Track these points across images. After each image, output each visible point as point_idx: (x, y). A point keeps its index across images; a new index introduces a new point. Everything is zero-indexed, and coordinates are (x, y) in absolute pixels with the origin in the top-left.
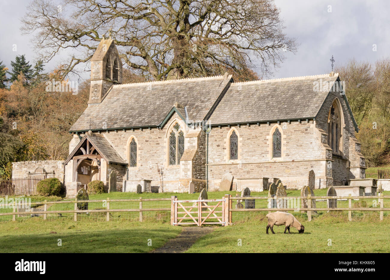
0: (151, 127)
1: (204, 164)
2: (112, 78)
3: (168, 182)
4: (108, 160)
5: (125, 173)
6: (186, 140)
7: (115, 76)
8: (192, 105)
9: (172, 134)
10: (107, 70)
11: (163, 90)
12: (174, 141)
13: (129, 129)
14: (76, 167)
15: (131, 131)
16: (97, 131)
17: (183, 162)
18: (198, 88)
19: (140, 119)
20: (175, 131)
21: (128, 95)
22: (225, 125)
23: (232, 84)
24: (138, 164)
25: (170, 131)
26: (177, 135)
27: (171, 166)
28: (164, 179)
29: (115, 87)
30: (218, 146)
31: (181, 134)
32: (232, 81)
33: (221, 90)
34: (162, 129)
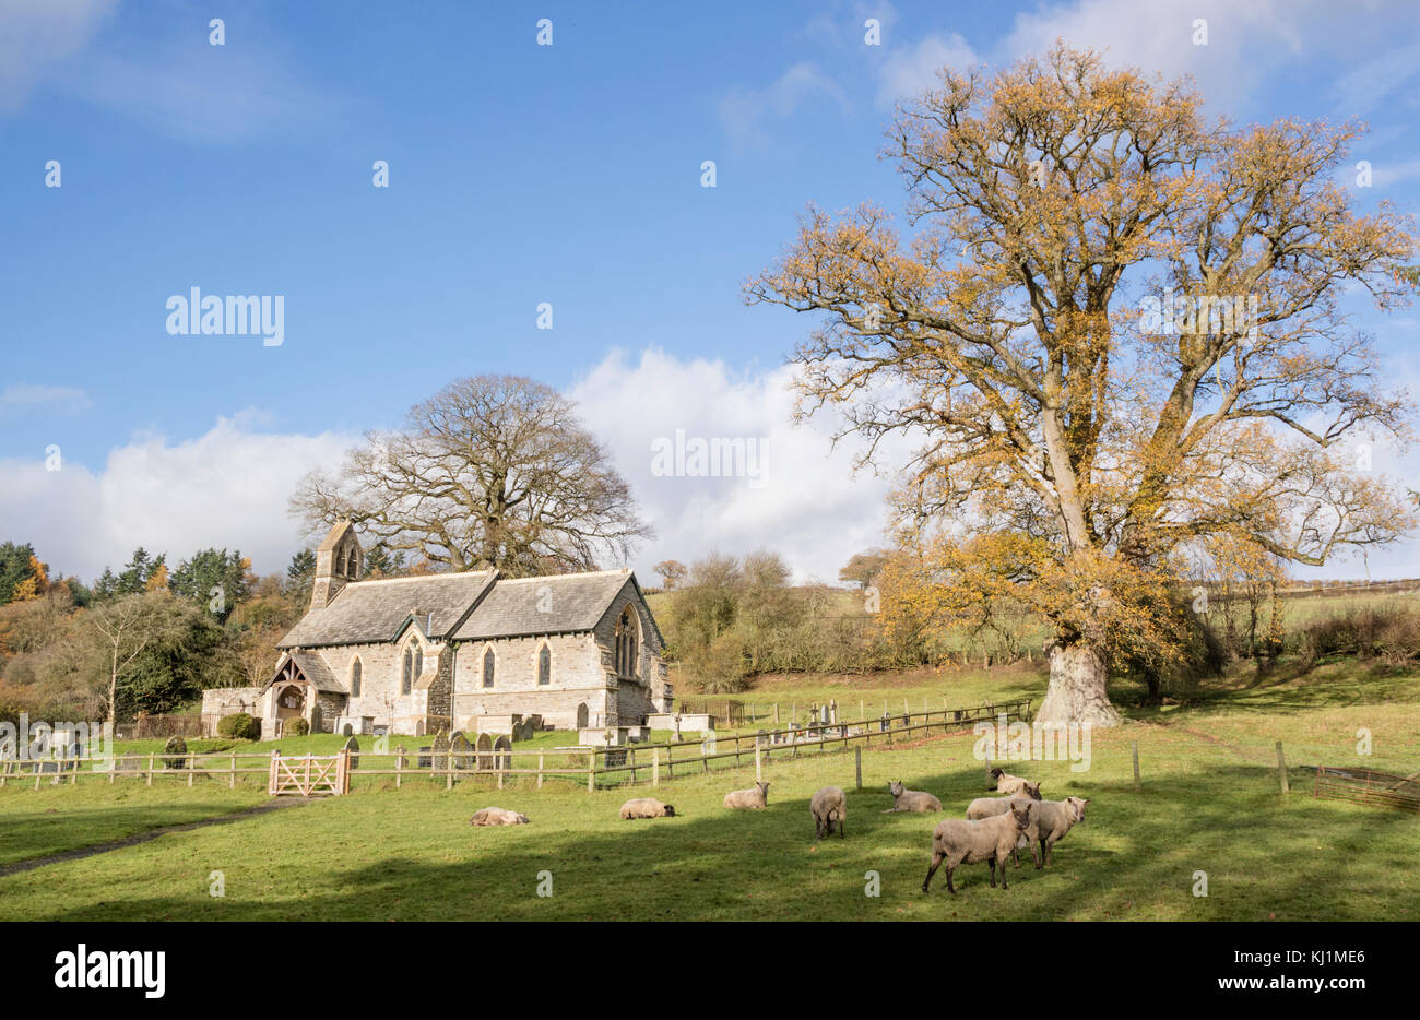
0: (381, 642)
1: (449, 694)
2: (346, 574)
3: (400, 719)
4: (317, 688)
5: (344, 706)
6: (425, 659)
7: (352, 571)
8: (438, 611)
9: (408, 651)
10: (337, 563)
11: (408, 590)
12: (411, 661)
13: (353, 644)
14: (276, 698)
15: (356, 647)
16: (310, 647)
17: (416, 691)
18: (453, 587)
19: (370, 630)
20: (411, 646)
21: (362, 597)
22: (479, 640)
23: (499, 582)
24: (362, 693)
25: (405, 647)
26: (414, 653)
27: (405, 696)
28: (395, 716)
29: (350, 585)
30: (469, 668)
31: (420, 650)
32: (499, 577)
33: (480, 590)
34: (395, 643)
